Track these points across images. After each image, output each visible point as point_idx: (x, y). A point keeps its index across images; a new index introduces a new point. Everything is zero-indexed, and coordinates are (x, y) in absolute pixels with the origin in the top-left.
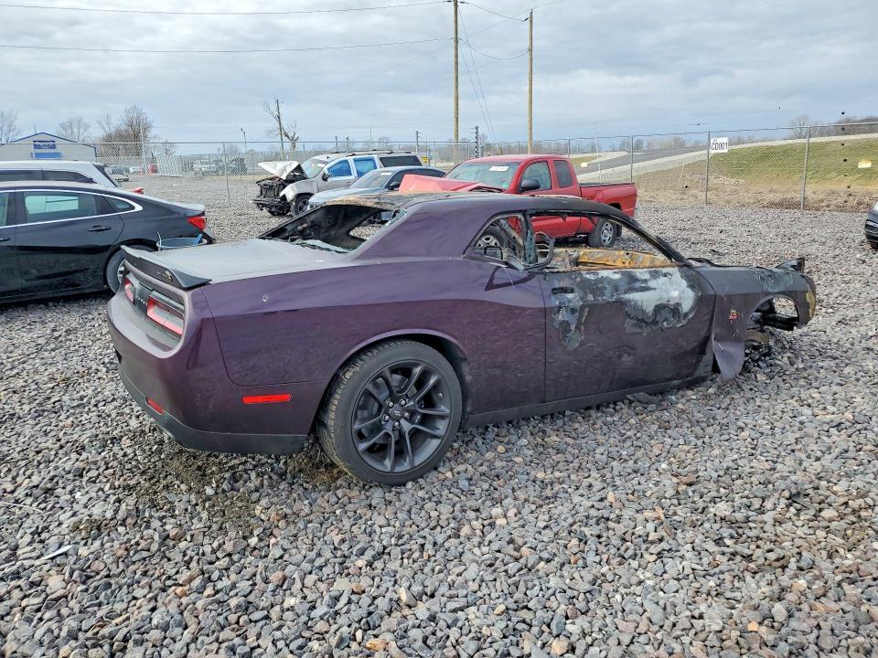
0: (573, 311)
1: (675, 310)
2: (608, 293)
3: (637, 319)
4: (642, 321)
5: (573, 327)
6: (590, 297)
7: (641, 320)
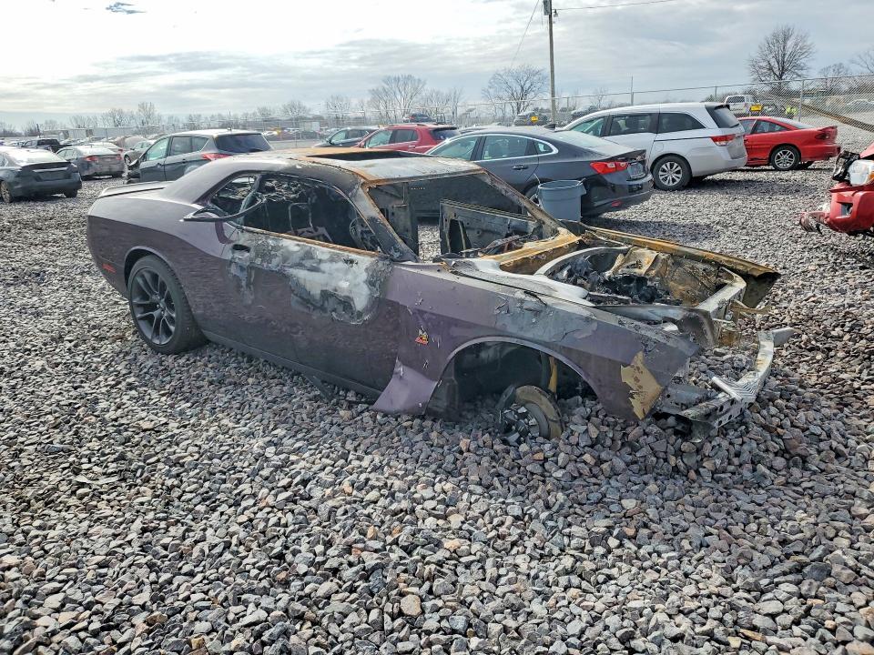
0: (242, 268)
1: (346, 303)
2: (275, 261)
3: (302, 298)
4: (308, 301)
5: (244, 283)
6: (258, 261)
7: (306, 299)
